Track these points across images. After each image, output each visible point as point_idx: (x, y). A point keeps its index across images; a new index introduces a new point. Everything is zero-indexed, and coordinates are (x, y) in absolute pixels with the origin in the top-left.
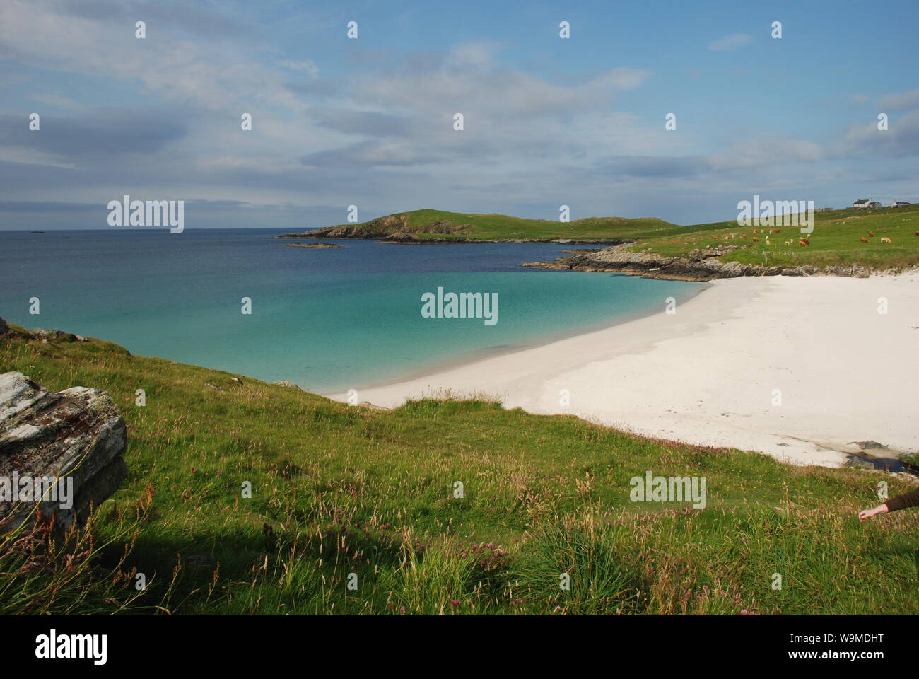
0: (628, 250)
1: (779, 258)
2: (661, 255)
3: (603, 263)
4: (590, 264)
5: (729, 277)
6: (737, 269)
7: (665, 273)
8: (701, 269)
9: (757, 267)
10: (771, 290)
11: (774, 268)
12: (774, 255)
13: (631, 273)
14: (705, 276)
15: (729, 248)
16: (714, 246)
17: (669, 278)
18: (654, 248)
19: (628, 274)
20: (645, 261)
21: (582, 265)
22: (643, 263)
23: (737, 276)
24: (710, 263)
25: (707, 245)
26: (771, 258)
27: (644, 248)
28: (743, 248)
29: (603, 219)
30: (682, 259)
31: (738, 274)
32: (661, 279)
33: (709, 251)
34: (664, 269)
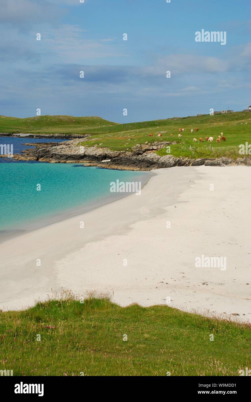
0: (82, 144)
1: (202, 152)
2: (111, 149)
3: (64, 155)
4: (53, 156)
5: (166, 167)
6: (172, 161)
7: (116, 164)
8: (143, 161)
9: (186, 159)
10: (200, 178)
11: (199, 159)
12: (198, 150)
13: (89, 164)
14: (148, 167)
15: (163, 144)
16: (151, 142)
17: (119, 168)
18: (104, 143)
19: (86, 164)
20: (98, 154)
21: (47, 157)
22: (97, 156)
23: (172, 166)
24: (150, 155)
25: (145, 141)
26: (196, 151)
27: (95, 144)
28: (173, 144)
29: (55, 117)
30: (127, 153)
31: (172, 165)
32: (112, 169)
33: (148, 146)
34: (115, 161)
